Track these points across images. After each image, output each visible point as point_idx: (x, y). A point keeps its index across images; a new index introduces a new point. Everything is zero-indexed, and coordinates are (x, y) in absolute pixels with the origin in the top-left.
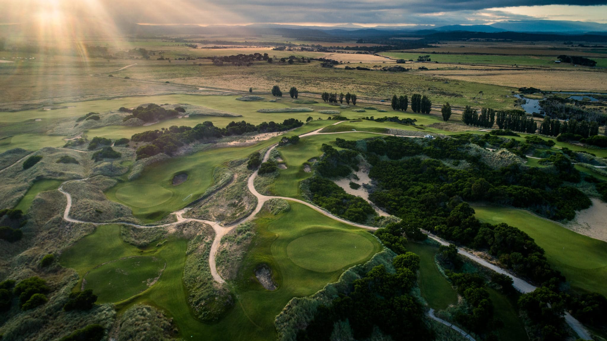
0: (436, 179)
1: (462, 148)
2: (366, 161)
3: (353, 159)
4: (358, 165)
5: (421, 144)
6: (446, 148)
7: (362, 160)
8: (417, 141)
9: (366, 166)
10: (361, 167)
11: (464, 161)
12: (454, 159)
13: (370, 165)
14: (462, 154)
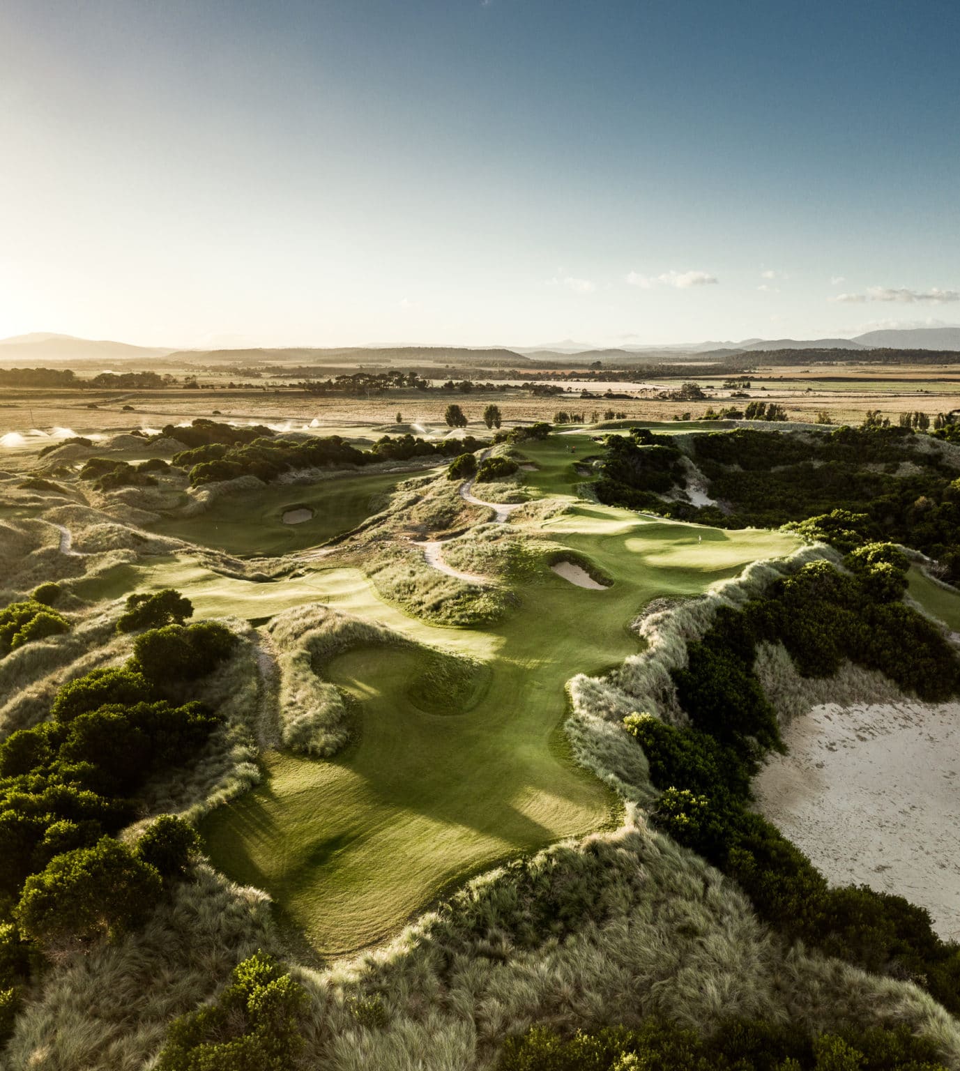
0: (855, 493)
1: (901, 442)
2: (699, 471)
3: (671, 465)
4: (684, 477)
5: (808, 441)
6: (865, 443)
7: (691, 468)
8: (799, 436)
9: (699, 480)
10: (690, 481)
11: (908, 463)
12: (886, 462)
13: (707, 480)
14: (903, 450)
